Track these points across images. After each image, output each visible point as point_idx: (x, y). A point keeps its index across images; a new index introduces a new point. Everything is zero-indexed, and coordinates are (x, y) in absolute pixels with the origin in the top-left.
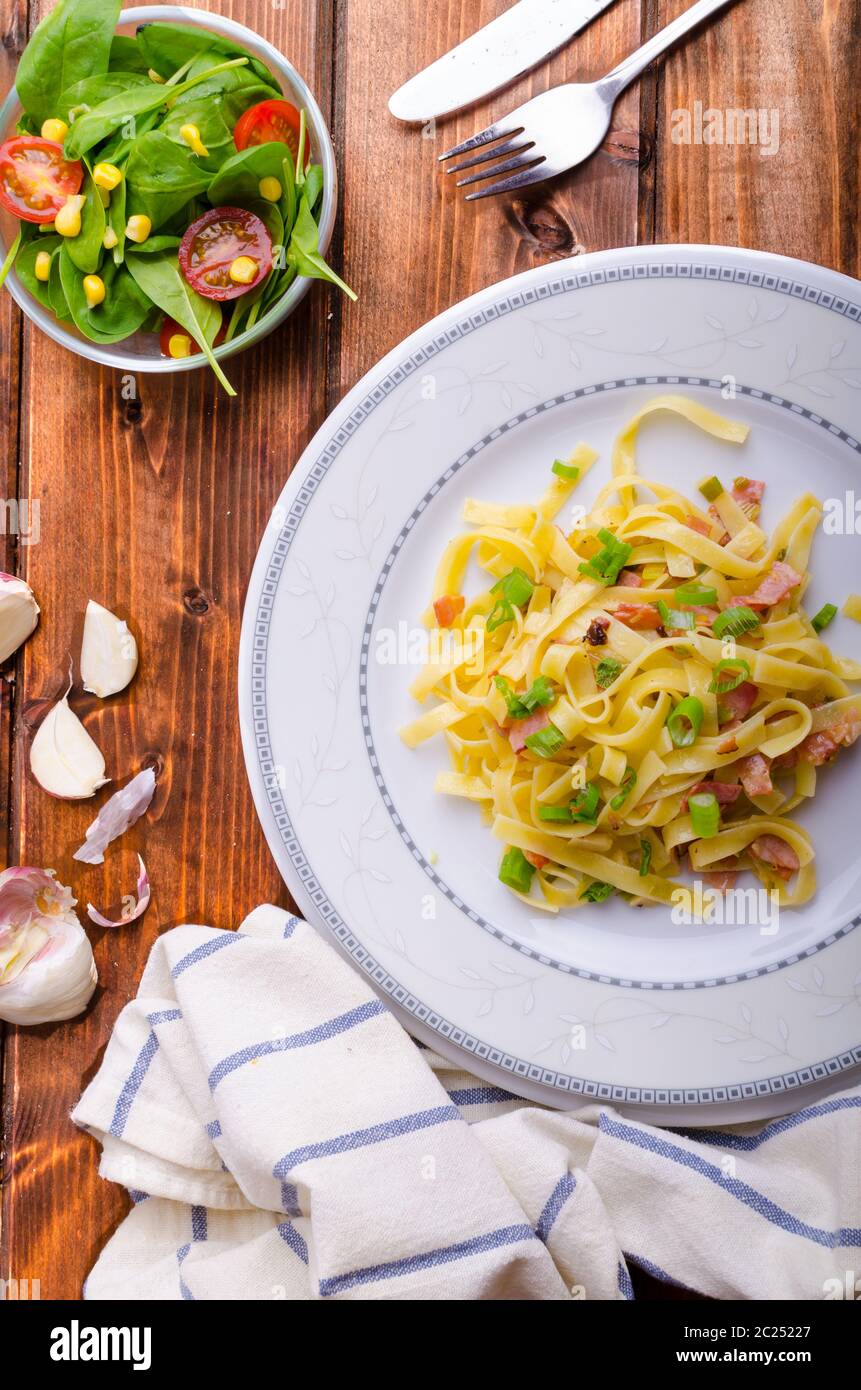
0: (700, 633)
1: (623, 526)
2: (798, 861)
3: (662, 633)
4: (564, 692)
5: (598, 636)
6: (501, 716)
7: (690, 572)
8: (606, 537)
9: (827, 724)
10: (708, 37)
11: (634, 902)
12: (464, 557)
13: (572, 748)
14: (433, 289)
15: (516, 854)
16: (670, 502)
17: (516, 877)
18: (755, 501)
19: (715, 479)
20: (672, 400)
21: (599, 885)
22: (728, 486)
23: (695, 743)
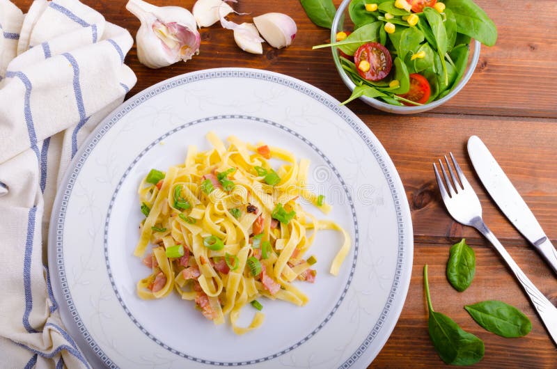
0: (250, 251)
1: (298, 223)
2: (157, 291)
3: (251, 236)
4: (228, 194)
5: (251, 209)
6: (219, 171)
7: (278, 247)
8: (292, 214)
9: (212, 305)
11: (141, 225)
12: (285, 159)
13: (205, 199)
14: (398, 153)
15: (162, 176)
16: (307, 240)
17: (152, 176)
18: (306, 279)
19: (316, 262)
20: (348, 243)
21: (149, 211)
22: (313, 267)
23: (205, 247)
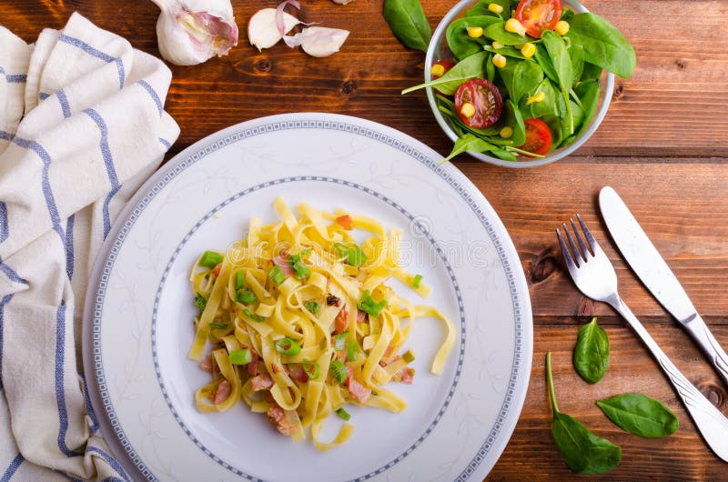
0: (333, 354)
1: (388, 312)
2: (219, 403)
3: (333, 334)
4: (303, 284)
5: (332, 301)
6: (290, 252)
7: (366, 346)
8: (383, 304)
9: (288, 417)
10: (640, 350)
11: (196, 320)
12: (372, 229)
13: (274, 288)
14: (512, 210)
15: (220, 260)
16: (401, 333)
17: (208, 260)
18: (402, 379)
19: (413, 359)
20: (453, 335)
21: (205, 302)
22: (410, 365)
23: (277, 352)
